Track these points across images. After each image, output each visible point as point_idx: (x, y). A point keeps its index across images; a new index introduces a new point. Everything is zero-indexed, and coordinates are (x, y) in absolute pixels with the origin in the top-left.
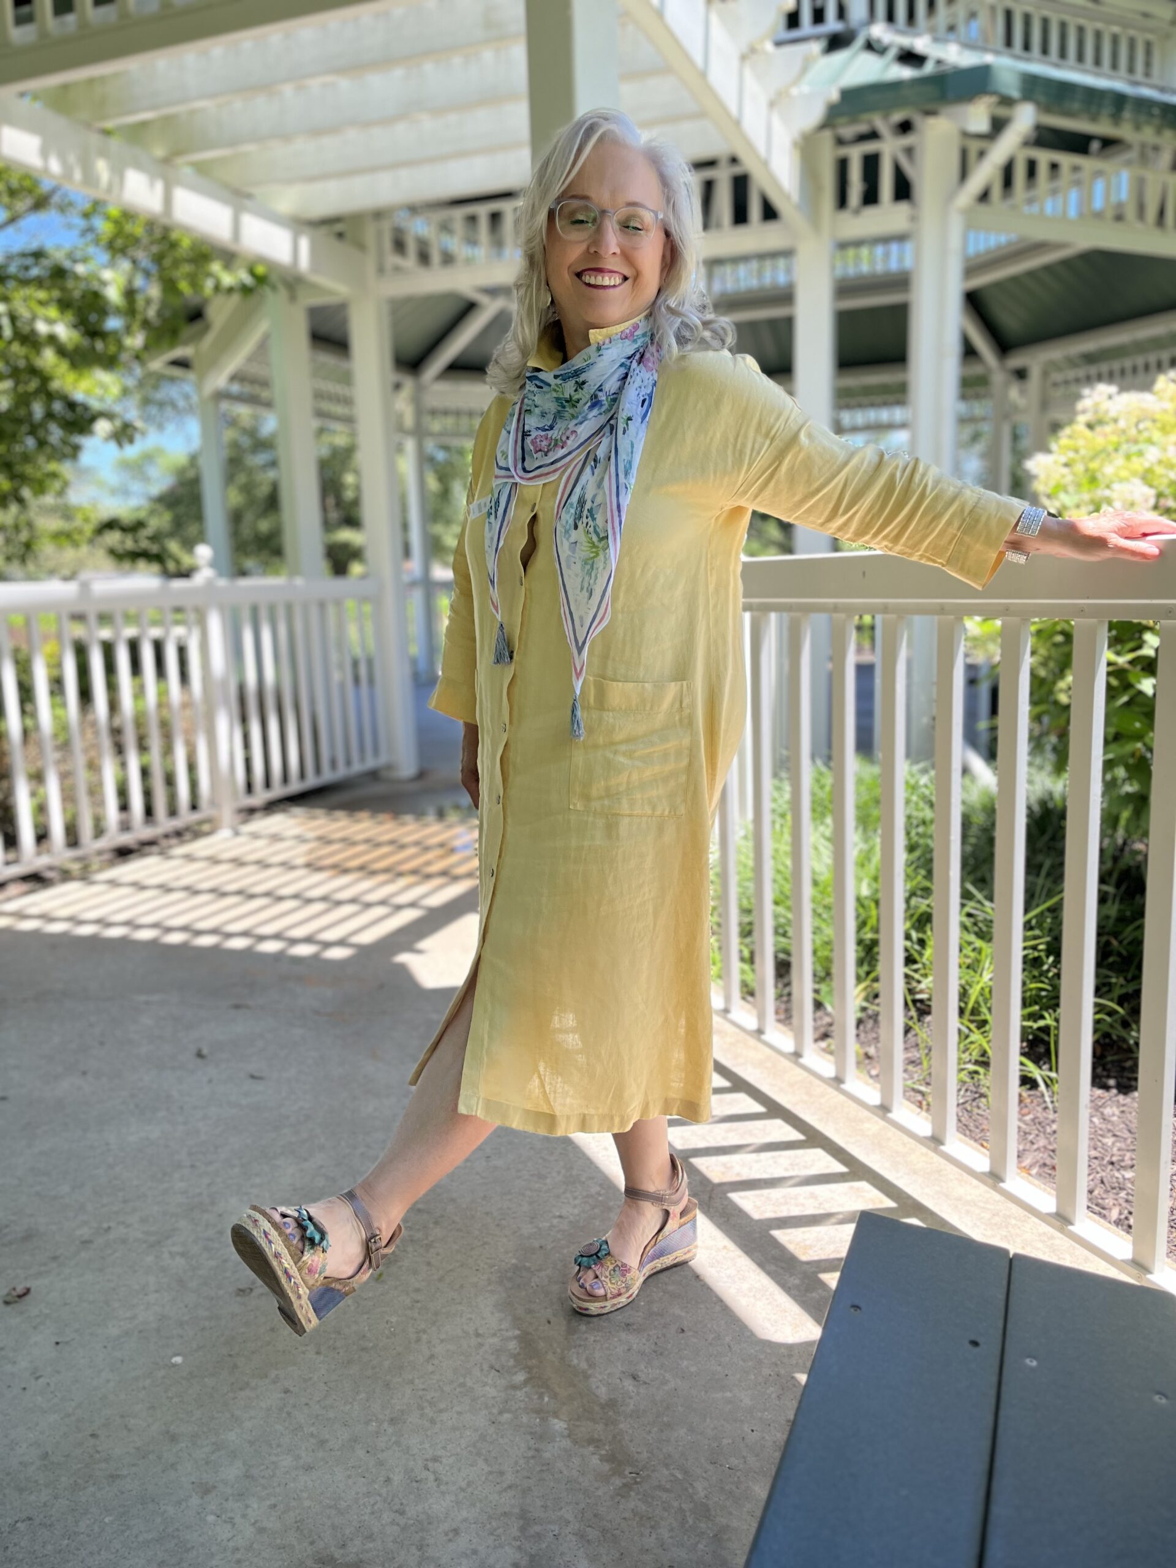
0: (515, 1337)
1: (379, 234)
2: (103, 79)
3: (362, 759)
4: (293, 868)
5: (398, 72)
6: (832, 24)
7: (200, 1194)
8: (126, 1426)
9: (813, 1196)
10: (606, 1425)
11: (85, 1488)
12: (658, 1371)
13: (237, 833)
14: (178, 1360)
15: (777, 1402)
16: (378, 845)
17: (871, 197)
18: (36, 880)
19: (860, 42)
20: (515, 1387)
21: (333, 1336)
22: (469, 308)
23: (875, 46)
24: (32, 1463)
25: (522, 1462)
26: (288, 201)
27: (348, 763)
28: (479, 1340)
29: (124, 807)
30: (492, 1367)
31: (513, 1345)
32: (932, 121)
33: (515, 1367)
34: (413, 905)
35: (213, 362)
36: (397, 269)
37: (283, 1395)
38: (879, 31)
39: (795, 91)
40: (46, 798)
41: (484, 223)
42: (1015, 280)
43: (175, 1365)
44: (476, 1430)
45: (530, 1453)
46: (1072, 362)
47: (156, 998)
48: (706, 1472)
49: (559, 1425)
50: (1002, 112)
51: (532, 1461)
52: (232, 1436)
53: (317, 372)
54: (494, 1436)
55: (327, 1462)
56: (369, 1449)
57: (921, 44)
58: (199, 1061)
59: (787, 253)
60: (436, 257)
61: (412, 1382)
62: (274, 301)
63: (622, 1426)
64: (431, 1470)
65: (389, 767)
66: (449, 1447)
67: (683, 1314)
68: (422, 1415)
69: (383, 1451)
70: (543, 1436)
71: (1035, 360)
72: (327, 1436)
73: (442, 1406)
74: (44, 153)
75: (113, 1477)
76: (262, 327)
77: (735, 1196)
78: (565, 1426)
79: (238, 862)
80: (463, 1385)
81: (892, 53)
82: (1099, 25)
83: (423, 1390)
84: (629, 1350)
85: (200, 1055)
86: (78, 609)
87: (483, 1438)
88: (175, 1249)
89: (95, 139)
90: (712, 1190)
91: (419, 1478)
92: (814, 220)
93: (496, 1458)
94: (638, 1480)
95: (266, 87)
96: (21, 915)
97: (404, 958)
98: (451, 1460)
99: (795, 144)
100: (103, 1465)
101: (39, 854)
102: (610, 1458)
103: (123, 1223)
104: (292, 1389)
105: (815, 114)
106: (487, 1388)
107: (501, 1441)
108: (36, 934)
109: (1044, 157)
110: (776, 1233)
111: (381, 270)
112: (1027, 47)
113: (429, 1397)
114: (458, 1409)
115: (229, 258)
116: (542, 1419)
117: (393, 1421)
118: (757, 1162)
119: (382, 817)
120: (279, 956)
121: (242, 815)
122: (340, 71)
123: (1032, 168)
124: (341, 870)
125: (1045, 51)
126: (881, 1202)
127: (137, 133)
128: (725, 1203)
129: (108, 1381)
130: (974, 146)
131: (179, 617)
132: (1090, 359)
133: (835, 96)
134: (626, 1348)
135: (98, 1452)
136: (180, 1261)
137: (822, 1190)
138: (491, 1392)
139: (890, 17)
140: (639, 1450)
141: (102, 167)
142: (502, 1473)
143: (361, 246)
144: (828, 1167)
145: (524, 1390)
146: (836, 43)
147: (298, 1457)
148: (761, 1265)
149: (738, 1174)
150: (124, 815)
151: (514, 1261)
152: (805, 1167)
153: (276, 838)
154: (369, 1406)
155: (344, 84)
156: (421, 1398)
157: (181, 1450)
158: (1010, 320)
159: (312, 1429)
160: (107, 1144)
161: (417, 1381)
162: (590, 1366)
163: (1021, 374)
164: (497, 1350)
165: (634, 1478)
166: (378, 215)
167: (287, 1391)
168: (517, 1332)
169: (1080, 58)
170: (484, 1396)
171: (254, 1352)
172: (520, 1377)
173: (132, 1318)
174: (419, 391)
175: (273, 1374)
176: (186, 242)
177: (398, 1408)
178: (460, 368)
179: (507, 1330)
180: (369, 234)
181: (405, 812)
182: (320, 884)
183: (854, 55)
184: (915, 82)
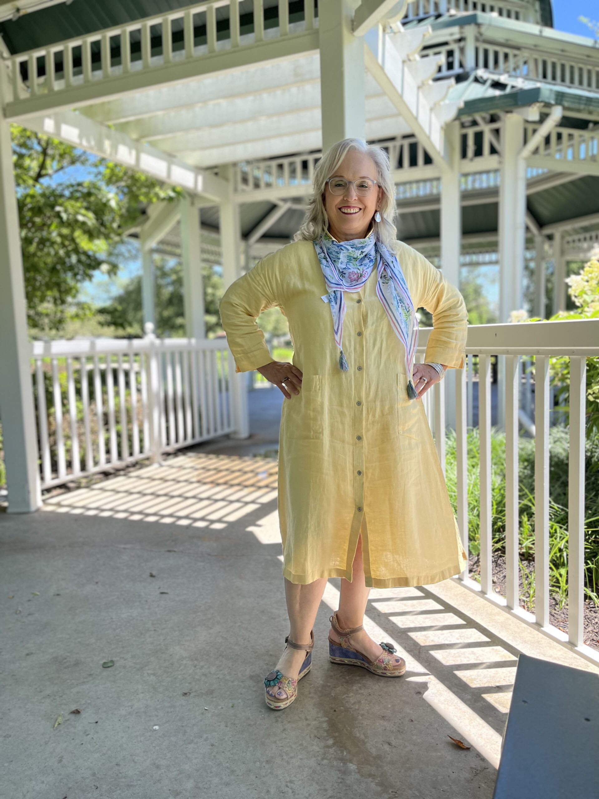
0: (326, 721)
1: (235, 174)
2: (109, 103)
3: (222, 428)
4: (192, 483)
5: (251, 98)
6: (457, 70)
7: (160, 644)
8: (133, 761)
9: (473, 653)
10: (377, 767)
11: (116, 791)
12: (401, 741)
13: (161, 466)
14: (156, 727)
15: (465, 758)
16: (233, 472)
17: (479, 152)
18: (64, 487)
19: (472, 78)
20: (328, 747)
21: (233, 718)
22: (273, 207)
23: (480, 80)
24: (88, 778)
25: (336, 784)
26: (194, 158)
27: (216, 430)
28: (307, 722)
29: (108, 452)
30: (316, 736)
31: (325, 725)
32: (509, 115)
33: (327, 736)
34: (253, 502)
35: (150, 235)
36: (243, 191)
37: (211, 747)
38: (481, 72)
39: (442, 103)
40: (71, 446)
41: (286, 169)
42: (546, 191)
43: (155, 730)
44: (311, 768)
45: (340, 780)
46: (576, 231)
47: (129, 546)
48: (431, 793)
49: (352, 767)
50: (546, 110)
51: (341, 784)
52: (187, 767)
53: (203, 240)
54: (320, 771)
55: (236, 782)
56: (257, 776)
57: (503, 79)
58: (152, 578)
59: (438, 179)
60: (262, 184)
61: (275, 742)
62: (184, 204)
63: (385, 768)
64: (290, 787)
65: (235, 433)
66: (298, 776)
67: (411, 712)
68: (282, 759)
69: (264, 777)
70: (345, 772)
71: (557, 230)
72: (235, 768)
73: (292, 755)
74: (80, 137)
75: (129, 786)
76: (178, 217)
77: (432, 653)
78: (356, 767)
79: (164, 480)
80: (301, 745)
81: (489, 83)
82: (590, 67)
83: (282, 746)
84: (385, 730)
85: (152, 576)
87: (314, 772)
88: (149, 672)
89: (104, 130)
90: (420, 648)
91: (283, 791)
92: (451, 163)
93: (322, 782)
94: (396, 795)
95: (189, 105)
96: (59, 505)
97: (251, 529)
98: (300, 782)
99: (442, 128)
100: (123, 780)
101: (67, 474)
102: (381, 784)
103: (123, 658)
104: (215, 744)
105: (453, 113)
106: (314, 747)
107: (324, 774)
108: (67, 514)
109: (565, 132)
110: (456, 672)
111: (236, 190)
112: (554, 78)
113: (285, 750)
114: (300, 757)
115: (162, 184)
116: (344, 763)
117: (268, 762)
118: (442, 634)
119: (234, 458)
120: (188, 527)
121: (164, 456)
122: (224, 97)
123: (559, 136)
124: (216, 484)
125: (563, 80)
126: (509, 657)
127: (123, 128)
128: (428, 655)
129: (122, 737)
130: (530, 128)
131: (126, 358)
132: (586, 229)
133: (462, 105)
134: (384, 728)
135: (120, 773)
136: (152, 677)
137: (478, 650)
138: (316, 748)
139: (486, 66)
140: (395, 781)
141: (107, 144)
142: (326, 790)
143: (227, 179)
144: (479, 638)
145: (333, 748)
146: (460, 79)
147: (222, 779)
148: (450, 688)
149: (433, 641)
150: (108, 456)
151: (321, 682)
152: (467, 638)
153: (181, 468)
154: (255, 754)
155: (223, 102)
156: (281, 750)
157: (162, 773)
158: (544, 211)
159: (227, 764)
160: (112, 618)
161: (278, 742)
162: (366, 737)
163: (550, 237)
164: (317, 728)
165: (394, 795)
166: (235, 164)
167: (212, 745)
168: (327, 719)
169: (581, 83)
170: (313, 751)
171: (194, 725)
172: (331, 742)
173: (132, 707)
174: (248, 247)
175: (205, 736)
176: (143, 178)
177: (270, 755)
178: (268, 237)
179: (321, 718)
180: (231, 174)
181: (246, 455)
182: (205, 491)
183: (469, 85)
184: (501, 97)
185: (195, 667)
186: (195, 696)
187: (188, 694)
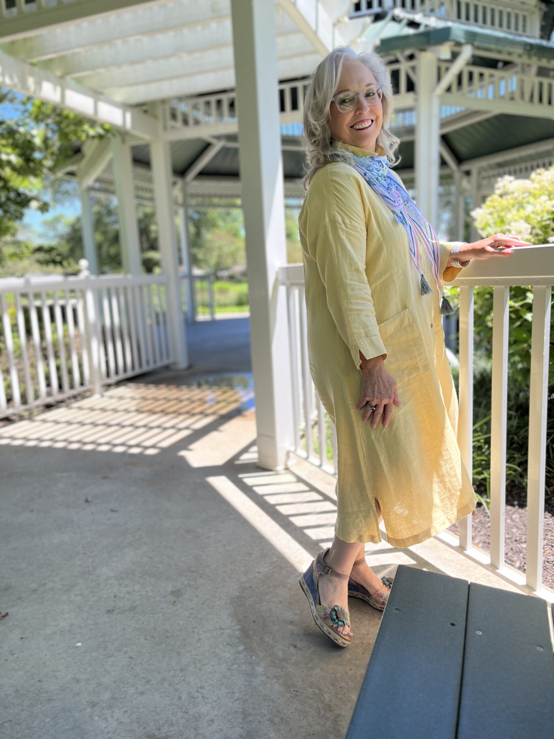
0: (238, 629)
1: (164, 111)
2: (30, 39)
3: (161, 359)
4: (129, 412)
5: (171, 34)
6: (376, 9)
7: (88, 566)
8: (55, 676)
10: (282, 669)
11: (36, 706)
12: (306, 643)
13: (103, 396)
14: (79, 644)
15: (362, 656)
16: (170, 400)
18: (7, 420)
19: (389, 17)
20: (239, 653)
21: (153, 631)
22: (207, 146)
23: (396, 19)
24: (11, 695)
25: (243, 687)
26: (120, 95)
27: (155, 362)
28: (222, 631)
29: (49, 385)
30: (228, 644)
31: (237, 633)
32: (423, 54)
33: (239, 643)
34: (187, 428)
35: (86, 173)
36: (173, 127)
37: (129, 660)
38: (398, 12)
39: (359, 40)
40: (11, 382)
41: (214, 105)
42: (464, 129)
43: (78, 647)
44: (221, 673)
45: (247, 683)
46: (491, 167)
47: (65, 474)
48: (329, 690)
49: (260, 670)
50: (456, 49)
51: (247, 687)
52: (105, 679)
53: (136, 177)
54: (229, 676)
55: (151, 690)
56: (171, 684)
57: (418, 17)
58: (86, 504)
60: (191, 121)
61: (190, 652)
62: (115, 142)
63: (289, 669)
64: (200, 692)
65: (175, 363)
66: (208, 681)
68: (195, 667)
69: (177, 684)
70: (252, 675)
71: (474, 166)
72: (151, 678)
73: (205, 662)
74: (3, 75)
75: (49, 700)
76: (109, 156)
78: (263, 670)
79: (103, 410)
80: (214, 652)
81: (405, 22)
82: (501, 8)
83: (196, 655)
84: (292, 634)
85: (87, 501)
86: (24, 291)
87: (224, 677)
88: (77, 592)
89: (27, 68)
91: (194, 697)
93: (230, 686)
94: (298, 694)
95: (108, 41)
97: (183, 453)
98: (209, 688)
100: (44, 695)
101: (8, 408)
102: (284, 684)
103: (52, 581)
104: (133, 656)
106: (226, 653)
107: (233, 678)
109: (476, 70)
111: (165, 128)
112: (468, 18)
113: (198, 659)
114: (212, 663)
115: (93, 123)
116: (252, 667)
117: (181, 670)
119: (172, 387)
120: (124, 454)
121: (105, 388)
123: (471, 75)
124: (153, 412)
125: (476, 20)
126: (409, 561)
127: (48, 64)
129: (46, 655)
130: (444, 66)
131: (73, 295)
132: (500, 165)
133: (378, 42)
135: (42, 688)
136: (79, 598)
138: (228, 655)
139: (403, 5)
140: (298, 680)
141: (31, 81)
142: (233, 693)
143: (155, 117)
144: (385, 546)
145: (244, 654)
146: (378, 17)
147: (137, 688)
150: (49, 389)
151: (237, 594)
153: (121, 398)
154: (170, 664)
155: (146, 39)
156: (195, 659)
157: (81, 687)
158: (462, 148)
159: (143, 675)
160: (44, 544)
161: (192, 651)
162: (274, 642)
163: (468, 173)
164: (230, 636)
165: (296, 693)
166: (163, 101)
167: (131, 658)
168: (240, 627)
169: (493, 23)
170: (224, 657)
171: (115, 640)
172: (241, 648)
173: (57, 625)
174: (185, 185)
175: (124, 650)
176: (72, 115)
177: (184, 664)
178: (204, 174)
179: (235, 626)
180: (159, 111)
181: (182, 384)
182: (142, 419)
183: (387, 23)
184: (415, 35)
185: (120, 585)
186: (119, 613)
187: (112, 611)
